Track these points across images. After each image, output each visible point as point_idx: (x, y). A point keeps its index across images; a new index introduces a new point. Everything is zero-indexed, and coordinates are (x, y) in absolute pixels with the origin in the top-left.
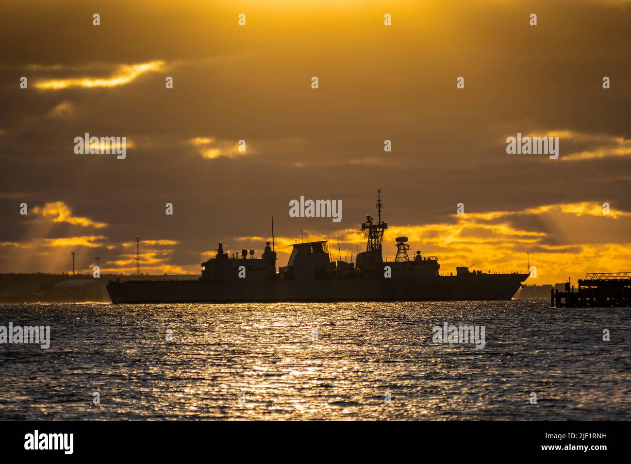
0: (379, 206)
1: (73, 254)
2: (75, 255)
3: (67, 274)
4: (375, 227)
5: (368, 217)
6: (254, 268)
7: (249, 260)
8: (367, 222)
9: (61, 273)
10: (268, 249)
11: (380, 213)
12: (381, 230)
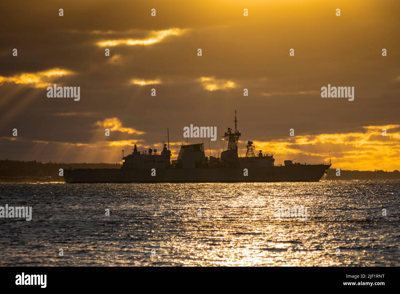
0: (236, 121)
1: (123, 151)
2: (124, 152)
3: (119, 164)
4: (233, 135)
5: (229, 129)
6: (157, 161)
7: (153, 156)
8: (228, 132)
9: (115, 163)
10: (165, 148)
11: (236, 126)
12: (237, 137)
